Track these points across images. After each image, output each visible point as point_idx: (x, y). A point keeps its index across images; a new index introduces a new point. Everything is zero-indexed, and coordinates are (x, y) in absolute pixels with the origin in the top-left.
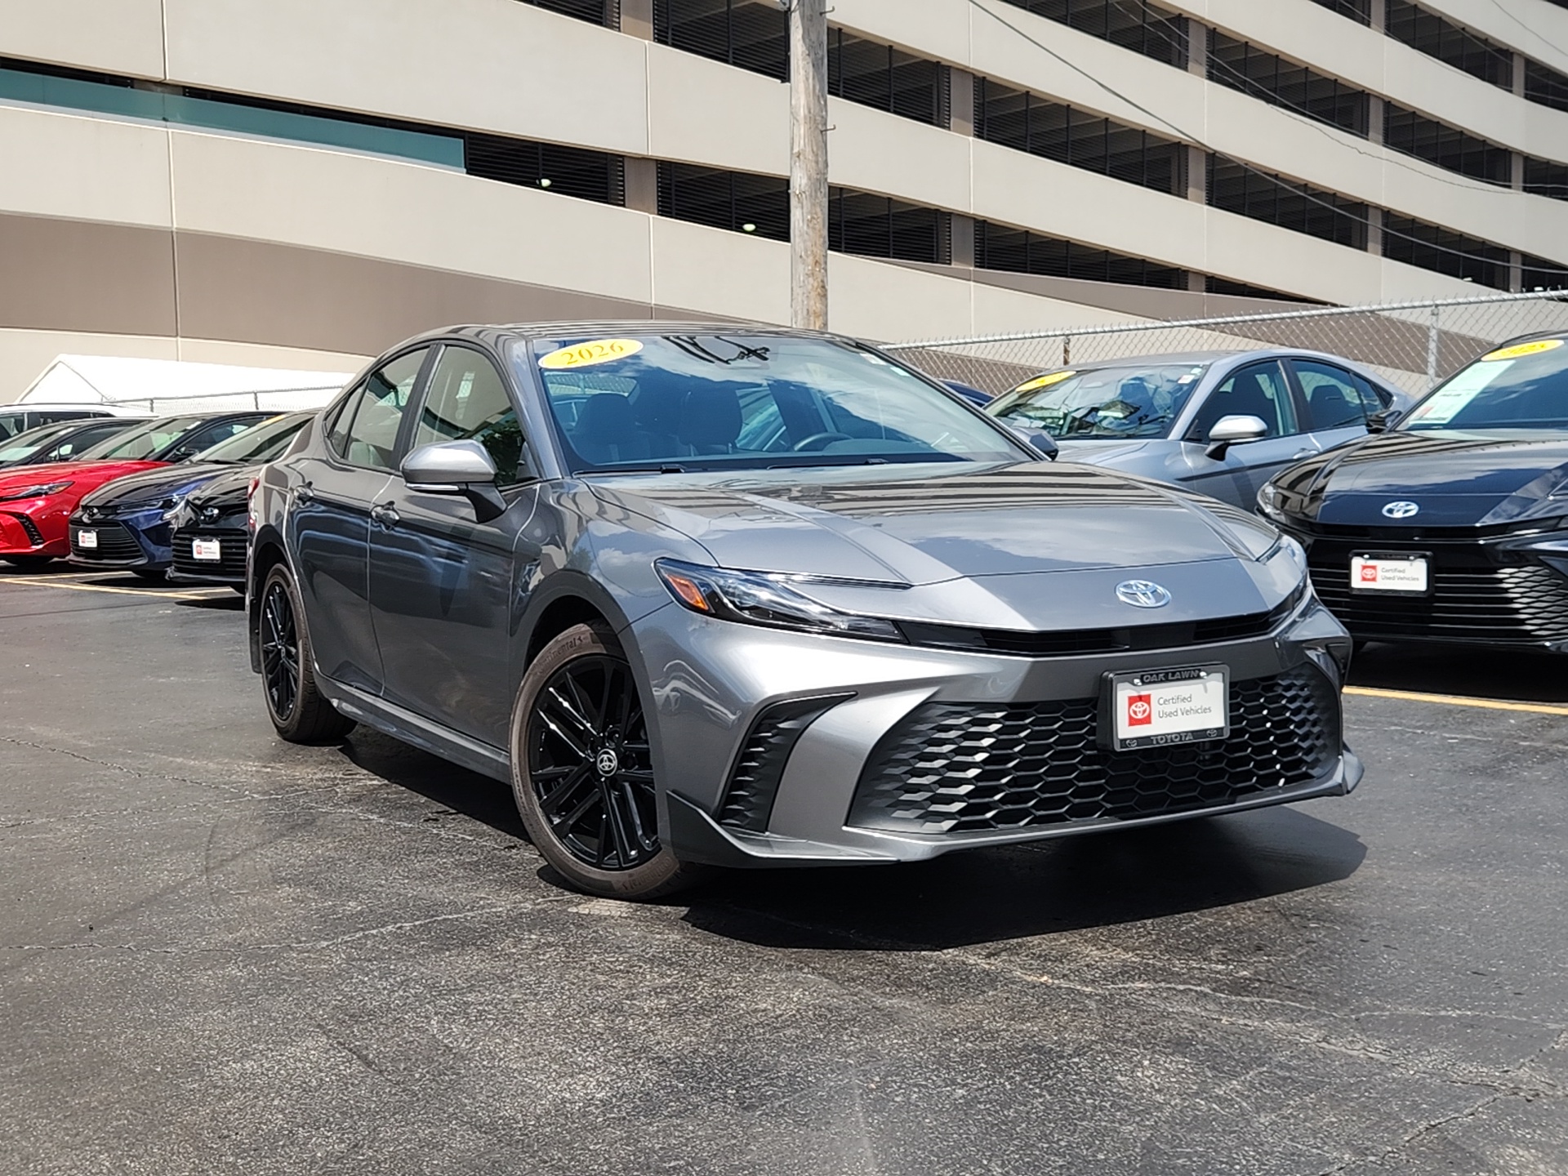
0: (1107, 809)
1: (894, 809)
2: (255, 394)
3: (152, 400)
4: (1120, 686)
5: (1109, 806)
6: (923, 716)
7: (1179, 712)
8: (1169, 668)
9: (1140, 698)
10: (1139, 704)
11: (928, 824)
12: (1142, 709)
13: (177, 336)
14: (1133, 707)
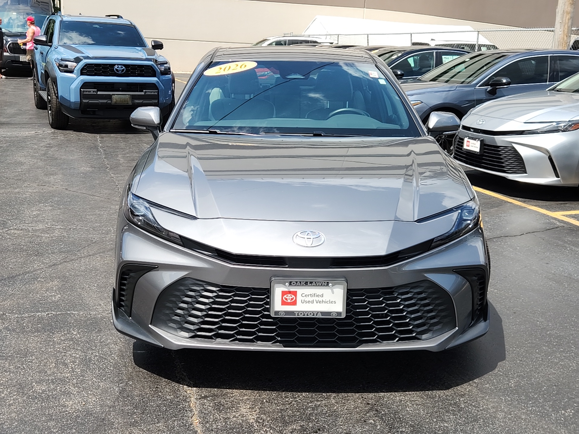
0: (278, 340)
1: (170, 322)
2: (368, 35)
3: (338, 35)
4: (276, 285)
5: (279, 339)
6: (183, 283)
7: (315, 301)
8: (309, 280)
9: (290, 292)
10: (289, 295)
11: (182, 332)
12: (290, 298)
13: (364, 7)
14: (285, 296)
